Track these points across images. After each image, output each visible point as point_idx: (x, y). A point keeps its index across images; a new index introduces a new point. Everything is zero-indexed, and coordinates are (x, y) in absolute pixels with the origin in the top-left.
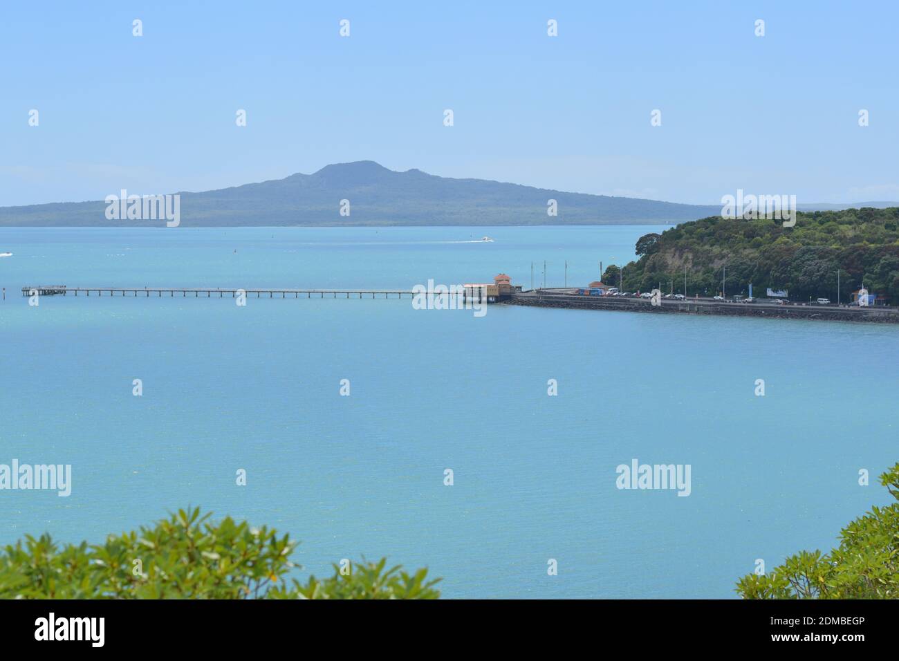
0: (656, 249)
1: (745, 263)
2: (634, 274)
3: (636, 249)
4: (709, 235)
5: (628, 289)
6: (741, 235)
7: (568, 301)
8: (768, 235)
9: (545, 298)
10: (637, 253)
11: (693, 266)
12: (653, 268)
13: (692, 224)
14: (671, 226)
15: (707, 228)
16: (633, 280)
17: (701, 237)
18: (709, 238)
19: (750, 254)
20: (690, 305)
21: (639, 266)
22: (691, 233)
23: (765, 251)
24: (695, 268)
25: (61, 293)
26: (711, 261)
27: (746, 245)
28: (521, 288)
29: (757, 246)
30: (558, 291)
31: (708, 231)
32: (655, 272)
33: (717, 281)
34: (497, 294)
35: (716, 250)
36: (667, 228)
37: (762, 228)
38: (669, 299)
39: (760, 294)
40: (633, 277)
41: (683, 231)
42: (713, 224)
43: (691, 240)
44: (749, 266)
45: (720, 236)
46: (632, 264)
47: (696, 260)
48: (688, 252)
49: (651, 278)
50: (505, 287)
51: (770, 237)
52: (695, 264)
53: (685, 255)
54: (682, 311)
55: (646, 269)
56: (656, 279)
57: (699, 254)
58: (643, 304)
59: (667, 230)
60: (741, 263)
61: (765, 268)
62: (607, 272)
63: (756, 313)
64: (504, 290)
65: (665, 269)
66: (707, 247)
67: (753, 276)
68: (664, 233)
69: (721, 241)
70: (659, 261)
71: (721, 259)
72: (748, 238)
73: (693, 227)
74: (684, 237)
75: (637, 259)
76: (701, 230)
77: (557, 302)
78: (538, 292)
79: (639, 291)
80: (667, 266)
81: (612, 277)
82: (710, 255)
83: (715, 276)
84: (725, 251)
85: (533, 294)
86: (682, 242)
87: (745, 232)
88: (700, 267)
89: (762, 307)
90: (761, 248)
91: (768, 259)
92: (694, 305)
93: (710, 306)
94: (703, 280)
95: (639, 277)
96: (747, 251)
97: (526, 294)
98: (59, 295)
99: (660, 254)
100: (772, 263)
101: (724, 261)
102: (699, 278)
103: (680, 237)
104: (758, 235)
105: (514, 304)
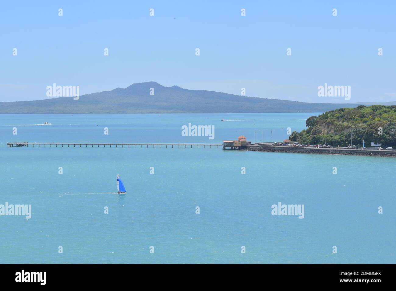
0: (316, 124)
1: (360, 130)
2: (306, 136)
3: (306, 124)
4: (342, 117)
5: (303, 143)
6: (357, 117)
7: (275, 148)
8: (371, 117)
9: (264, 147)
10: (306, 126)
11: (334, 132)
12: (315, 133)
13: (333, 111)
14: (323, 113)
15: (340, 113)
16: (306, 138)
17: (338, 118)
18: (342, 118)
19: (362, 126)
20: (336, 150)
21: (308, 132)
22: (333, 116)
23: (370, 125)
24: (335, 133)
25: (26, 145)
26: (343, 129)
27: (360, 122)
28: (251, 142)
29: (365, 122)
30: (269, 144)
31: (341, 115)
32: (316, 134)
33: (347, 139)
34: (240, 145)
35: (345, 124)
36: (321, 114)
37: (367, 113)
38: (324, 147)
39: (368, 145)
40: (305, 137)
41: (329, 115)
42: (343, 111)
43: (332, 119)
44: (362, 131)
45: (347, 118)
46: (304, 131)
47: (336, 129)
48: (331, 125)
49: (314, 138)
50: (244, 142)
51: (371, 118)
52: (335, 131)
53: (330, 127)
54: (332, 153)
55: (311, 133)
56: (316, 138)
57: (337, 126)
58: (312, 150)
59: (321, 115)
60: (358, 130)
61: (371, 133)
62: (292, 135)
63: (368, 154)
64: (243, 144)
65: (320, 134)
66: (341, 123)
67: (364, 136)
68: (320, 116)
69: (348, 120)
70: (318, 129)
71: (348, 128)
72: (361, 118)
73: (334, 113)
74: (330, 118)
75: (306, 128)
76: (338, 115)
77: (270, 149)
78: (259, 144)
79: (309, 144)
80: (322, 132)
81: (294, 137)
82: (342, 126)
83: (346, 137)
84: (350, 125)
85: (257, 145)
86: (328, 120)
87: (359, 115)
88: (337, 133)
89: (370, 151)
90: (367, 123)
91: (371, 128)
92: (338, 150)
93: (345, 151)
94: (339, 138)
95: (308, 137)
96: (361, 125)
97: (253, 146)
98: (25, 146)
99: (318, 126)
101: (350, 130)
102: (337, 137)
103: (327, 118)
104: (365, 117)
105: (249, 150)
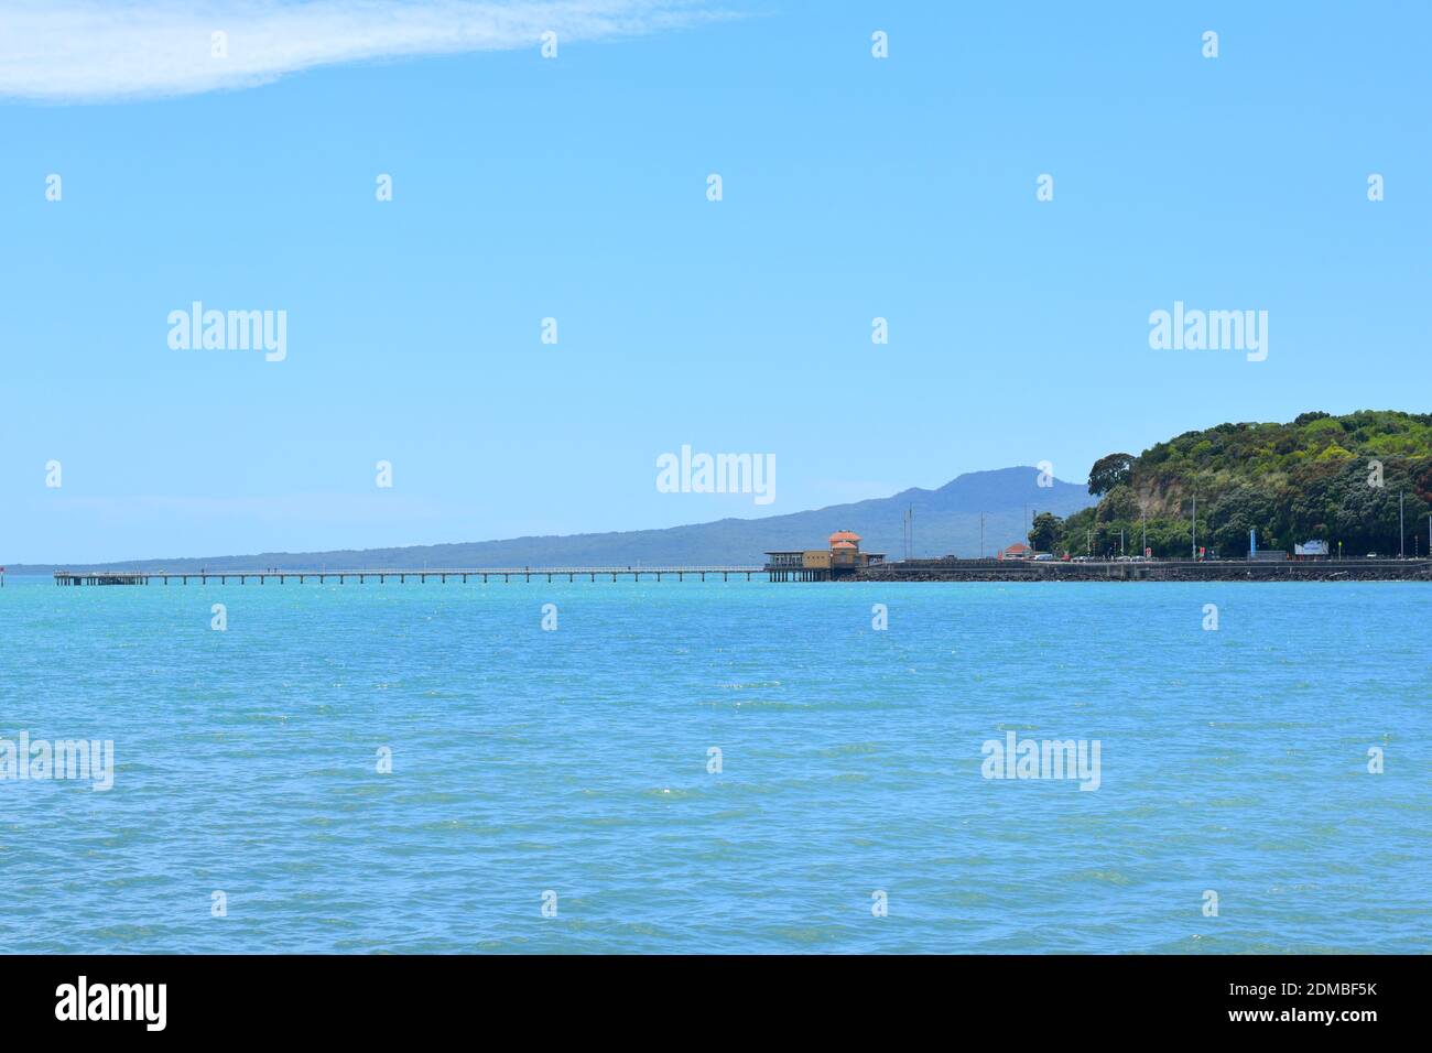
1: (1264, 496)
13: (1194, 435)
14: (1158, 441)
15: (1216, 441)
17: (1202, 457)
18: (1215, 457)
27: (1276, 466)
29: (1290, 466)
31: (1214, 445)
35: (1222, 477)
36: (1151, 445)
41: (1174, 448)
42: (1231, 434)
43: (1181, 462)
45: (1234, 454)
48: (1175, 483)
53: (1170, 490)
57: (1193, 486)
67: (1272, 519)
69: (1235, 462)
71: (1226, 492)
73: (1193, 440)
74: (1173, 457)
76: (1206, 445)
82: (1209, 487)
84: (1235, 480)
86: (1166, 467)
96: (1272, 478)
100: (1298, 489)
103: (1166, 458)
